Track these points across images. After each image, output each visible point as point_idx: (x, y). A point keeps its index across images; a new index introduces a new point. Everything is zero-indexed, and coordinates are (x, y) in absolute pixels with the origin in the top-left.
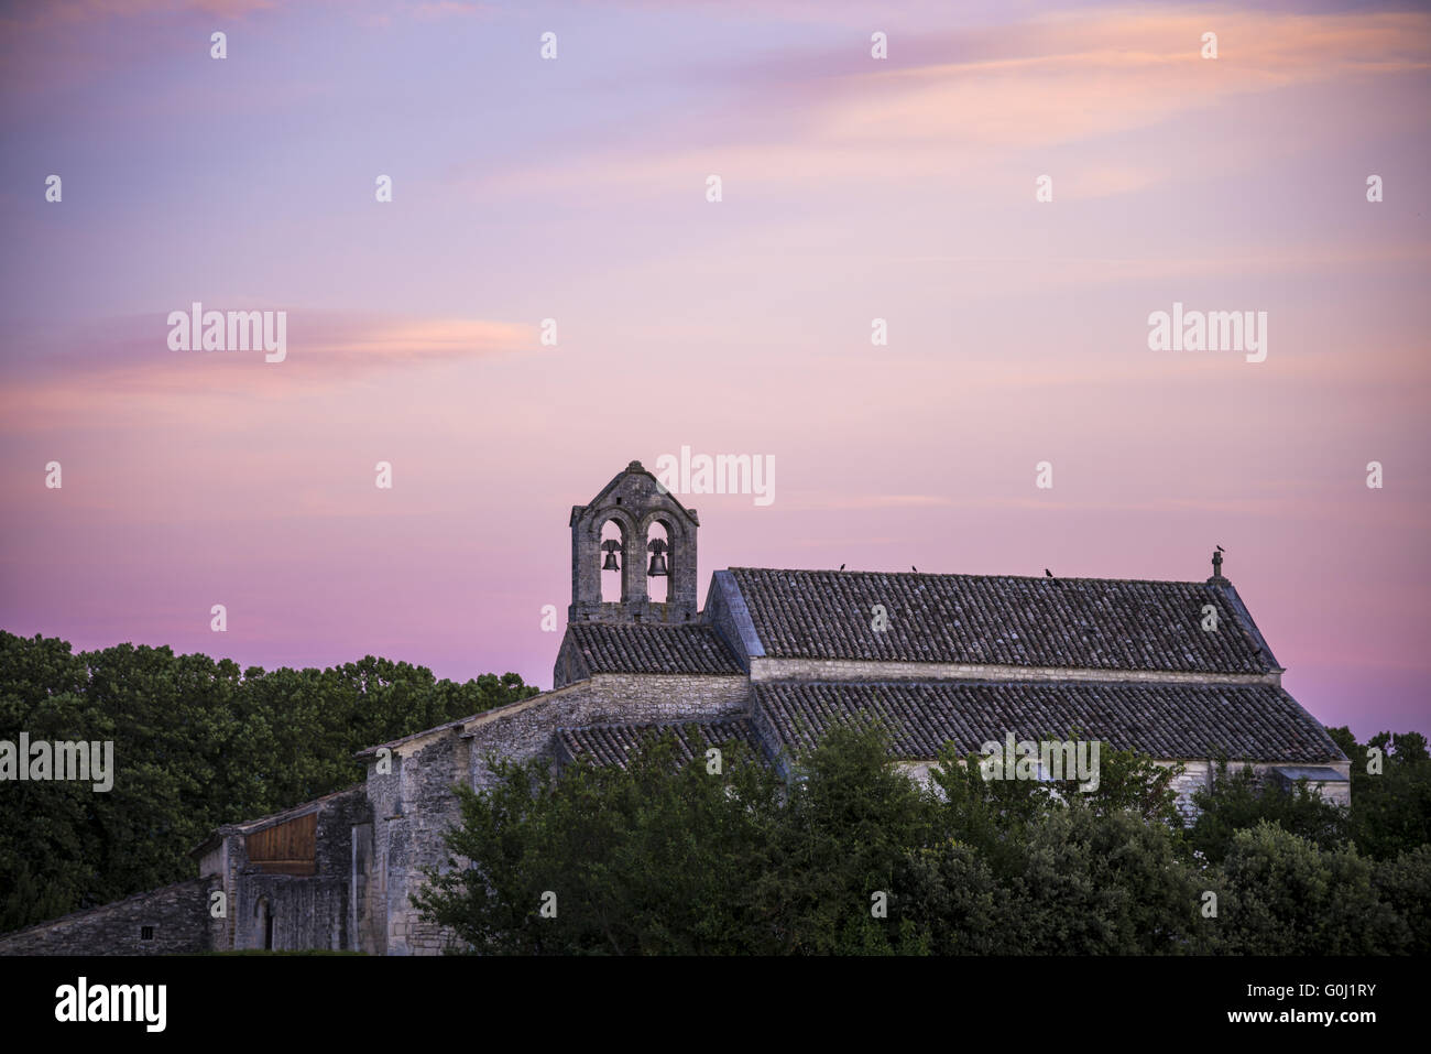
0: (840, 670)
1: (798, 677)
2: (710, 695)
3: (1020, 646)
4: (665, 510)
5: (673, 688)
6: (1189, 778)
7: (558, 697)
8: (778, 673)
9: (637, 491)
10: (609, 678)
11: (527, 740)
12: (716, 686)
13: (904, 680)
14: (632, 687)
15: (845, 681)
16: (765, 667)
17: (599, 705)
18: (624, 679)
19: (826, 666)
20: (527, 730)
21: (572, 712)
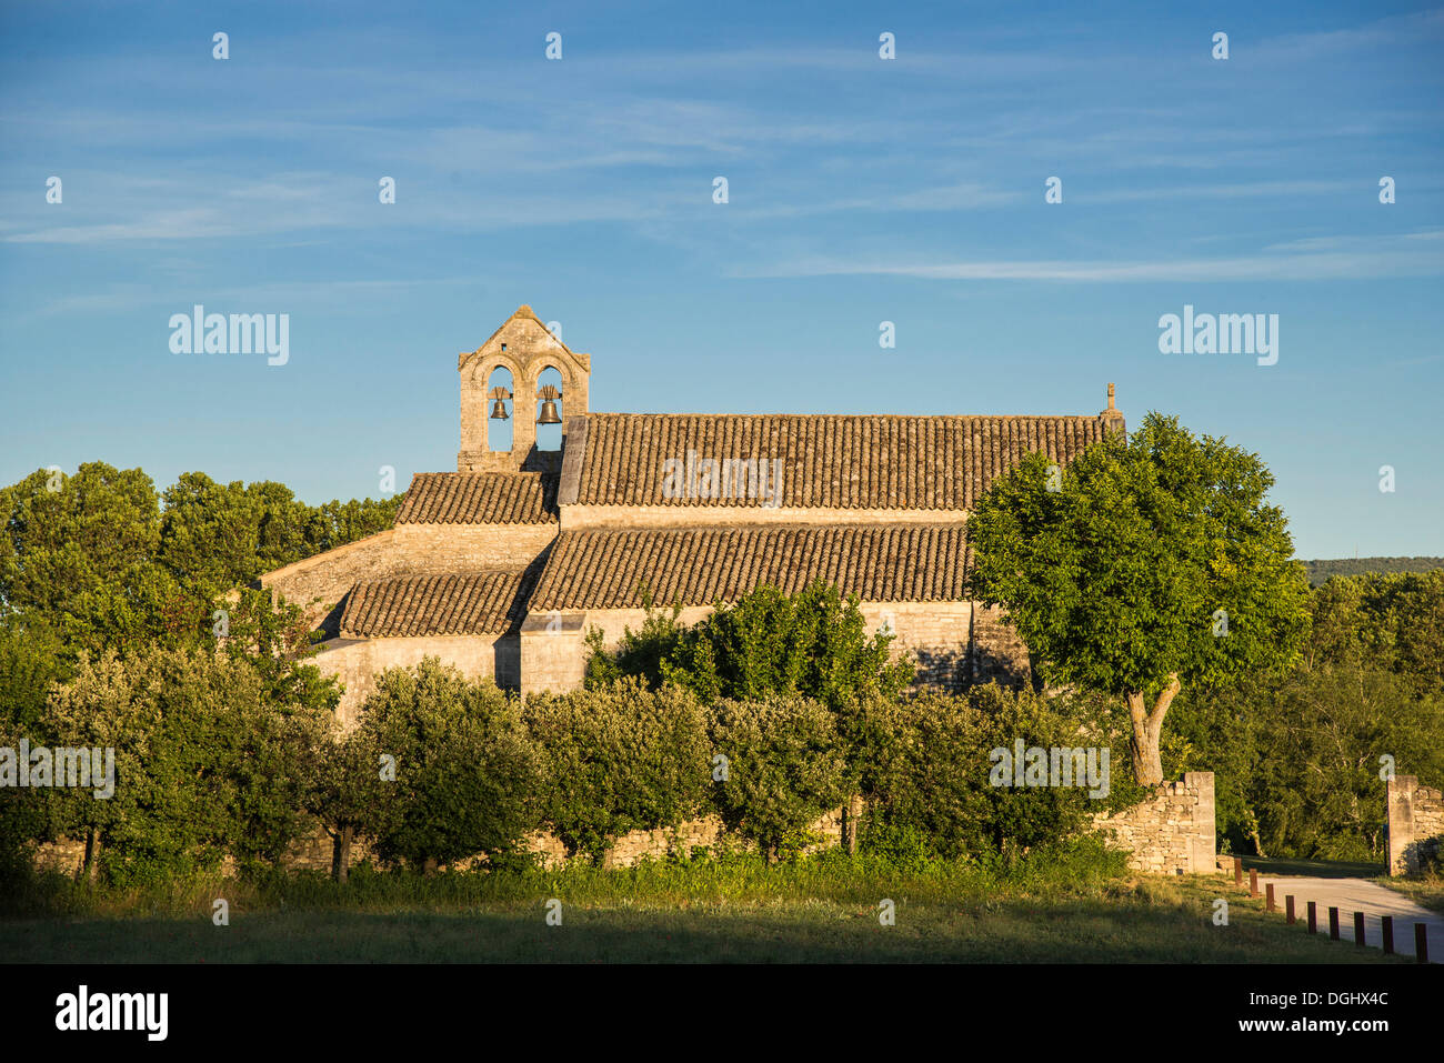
0: (657, 517)
1: (610, 525)
2: (520, 544)
3: (855, 488)
4: (553, 356)
5: (480, 538)
6: (952, 621)
7: (358, 549)
8: (590, 521)
9: (523, 337)
10: (415, 528)
11: (326, 593)
12: (526, 535)
13: (723, 526)
14: (438, 538)
15: (661, 528)
16: (576, 515)
17: (403, 557)
18: (429, 529)
19: (639, 512)
20: (326, 584)
21: (372, 563)
